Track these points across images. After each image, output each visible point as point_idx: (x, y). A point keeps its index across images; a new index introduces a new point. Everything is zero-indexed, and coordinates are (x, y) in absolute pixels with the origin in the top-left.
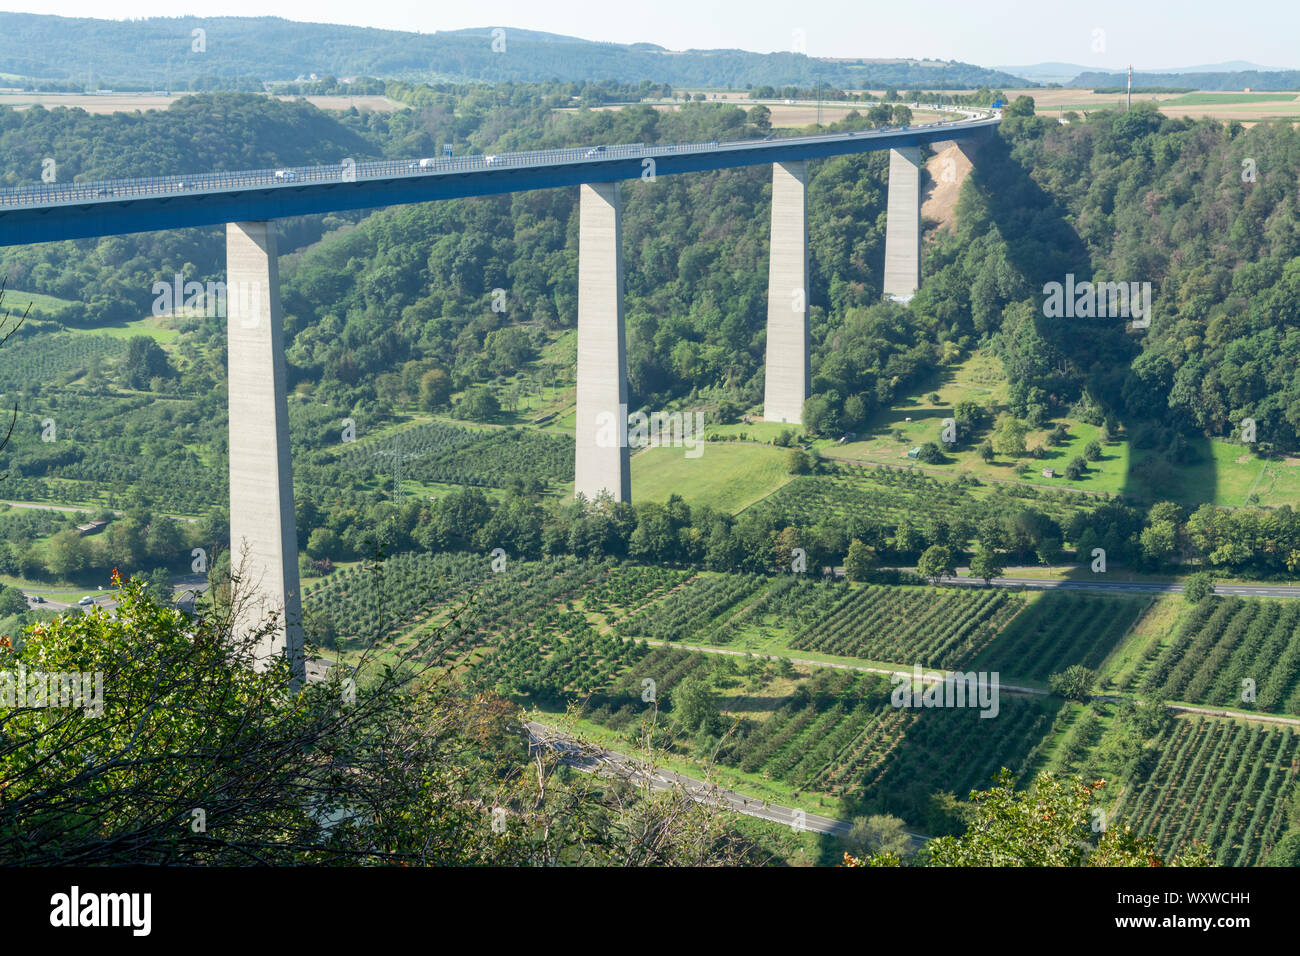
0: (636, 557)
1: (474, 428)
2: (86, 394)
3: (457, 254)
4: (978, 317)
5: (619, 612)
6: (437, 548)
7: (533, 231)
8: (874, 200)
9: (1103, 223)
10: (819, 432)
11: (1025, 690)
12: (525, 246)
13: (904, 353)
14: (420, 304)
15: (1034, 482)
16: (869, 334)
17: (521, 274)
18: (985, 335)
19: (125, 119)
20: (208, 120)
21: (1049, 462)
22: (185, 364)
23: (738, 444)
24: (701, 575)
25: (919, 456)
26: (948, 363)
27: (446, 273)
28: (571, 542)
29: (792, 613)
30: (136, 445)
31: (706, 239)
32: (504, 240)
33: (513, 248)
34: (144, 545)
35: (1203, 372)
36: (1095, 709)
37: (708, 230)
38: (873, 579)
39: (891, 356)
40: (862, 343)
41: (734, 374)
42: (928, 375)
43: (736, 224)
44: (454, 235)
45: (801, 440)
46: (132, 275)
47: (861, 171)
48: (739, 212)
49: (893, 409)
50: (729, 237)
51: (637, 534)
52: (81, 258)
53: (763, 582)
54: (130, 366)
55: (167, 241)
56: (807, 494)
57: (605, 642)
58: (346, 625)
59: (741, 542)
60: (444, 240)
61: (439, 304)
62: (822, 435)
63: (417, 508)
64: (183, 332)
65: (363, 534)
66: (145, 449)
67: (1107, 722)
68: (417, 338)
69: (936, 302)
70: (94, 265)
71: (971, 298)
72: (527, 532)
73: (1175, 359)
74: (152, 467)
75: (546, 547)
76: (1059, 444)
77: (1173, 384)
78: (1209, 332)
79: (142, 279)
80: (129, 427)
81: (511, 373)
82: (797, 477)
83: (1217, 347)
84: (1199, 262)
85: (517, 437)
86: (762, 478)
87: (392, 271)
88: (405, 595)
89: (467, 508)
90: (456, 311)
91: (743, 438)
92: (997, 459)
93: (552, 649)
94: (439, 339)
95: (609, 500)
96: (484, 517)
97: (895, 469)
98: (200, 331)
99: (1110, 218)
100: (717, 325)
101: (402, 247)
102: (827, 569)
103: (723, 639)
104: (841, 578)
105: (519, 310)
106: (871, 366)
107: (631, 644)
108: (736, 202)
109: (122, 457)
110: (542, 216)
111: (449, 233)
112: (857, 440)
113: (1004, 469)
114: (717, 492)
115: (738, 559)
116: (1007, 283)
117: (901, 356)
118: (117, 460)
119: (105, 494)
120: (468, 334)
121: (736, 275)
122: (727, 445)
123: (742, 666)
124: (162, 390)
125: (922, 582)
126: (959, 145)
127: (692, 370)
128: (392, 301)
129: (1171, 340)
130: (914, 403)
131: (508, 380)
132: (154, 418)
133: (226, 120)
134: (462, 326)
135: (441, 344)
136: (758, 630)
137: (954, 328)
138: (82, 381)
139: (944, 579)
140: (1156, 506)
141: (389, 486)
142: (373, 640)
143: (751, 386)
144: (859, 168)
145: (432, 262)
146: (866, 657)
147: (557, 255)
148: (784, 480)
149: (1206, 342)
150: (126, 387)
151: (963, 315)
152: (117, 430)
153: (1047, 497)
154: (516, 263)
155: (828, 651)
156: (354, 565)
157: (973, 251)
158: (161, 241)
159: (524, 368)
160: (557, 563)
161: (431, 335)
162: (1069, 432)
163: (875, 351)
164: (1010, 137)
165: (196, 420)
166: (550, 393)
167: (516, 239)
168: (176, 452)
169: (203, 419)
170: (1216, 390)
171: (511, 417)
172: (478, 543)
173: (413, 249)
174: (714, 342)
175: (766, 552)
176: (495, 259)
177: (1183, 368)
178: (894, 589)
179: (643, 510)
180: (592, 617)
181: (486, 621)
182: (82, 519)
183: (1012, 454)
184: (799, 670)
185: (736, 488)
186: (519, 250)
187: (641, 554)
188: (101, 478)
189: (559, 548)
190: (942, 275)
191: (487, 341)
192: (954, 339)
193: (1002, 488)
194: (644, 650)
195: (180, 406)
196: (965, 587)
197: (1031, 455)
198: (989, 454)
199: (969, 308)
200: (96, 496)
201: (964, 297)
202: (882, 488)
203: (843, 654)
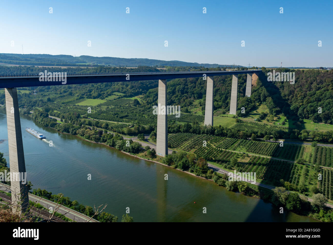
0: (216, 135)
1: (185, 114)
2: (128, 107)
3: (180, 88)
4: (262, 99)
5: (215, 144)
6: (184, 132)
7: (191, 85)
8: (243, 81)
9: (282, 85)
10: (239, 116)
11: (291, 161)
12: (190, 87)
13: (251, 104)
14: (175, 95)
15: (276, 125)
16: (245, 101)
17: (190, 91)
18: (263, 102)
19: (132, 69)
20: (143, 70)
21: (278, 122)
22: (141, 103)
23: (226, 117)
24: (227, 138)
25: (256, 120)
26: (257, 106)
27: (178, 91)
28: (205, 132)
29: (245, 146)
30: (136, 114)
31: (217, 87)
32: (187, 87)
33: (188, 88)
34: (139, 130)
35: (304, 108)
36: (306, 166)
37: (217, 86)
38: (256, 140)
39: (249, 105)
40: (244, 103)
41: (224, 107)
42: (255, 108)
43: (222, 85)
44: (180, 86)
45: (236, 117)
46: (133, 90)
47: (241, 77)
48: (222, 83)
49: (250, 113)
50: (221, 87)
51: (216, 131)
52: (126, 88)
53: (238, 140)
54: (134, 103)
55: (138, 86)
56: (240, 126)
57: (215, 149)
58: (172, 144)
59: (233, 133)
60: (178, 87)
61: (178, 95)
62: (240, 117)
63: (180, 126)
64: (141, 99)
65: (173, 129)
66: (137, 115)
67: (309, 169)
68: (175, 100)
69: (255, 97)
70: (128, 89)
71: (261, 96)
72: (198, 130)
73: (299, 106)
74: (139, 118)
75: (201, 133)
76: (279, 119)
77: (298, 110)
78: (304, 102)
79: (134, 91)
80: (135, 112)
81: (189, 106)
82: (237, 123)
83: (306, 105)
84: (300, 91)
85: (192, 115)
86: (232, 123)
87: (171, 91)
88: (181, 139)
89: (188, 126)
90: (180, 97)
91: (227, 116)
92: (269, 121)
93: (206, 150)
94: (178, 100)
95: (210, 126)
96: (191, 128)
97: (253, 122)
98: (143, 98)
99: (283, 85)
100: (221, 99)
101: (172, 87)
102: (248, 138)
103: (234, 150)
104: (250, 140)
105: (189, 97)
106: (246, 106)
107: (219, 150)
108: (222, 82)
109: (134, 116)
110: (192, 83)
111: (179, 85)
112: (245, 117)
113: (271, 123)
114: (225, 125)
115: (233, 136)
116: (267, 94)
117: (251, 105)
118: (133, 116)
119: (132, 121)
120: (182, 100)
121: (223, 92)
122: (225, 118)
123: (240, 155)
124: (139, 107)
125: (264, 141)
126: (256, 74)
127: (217, 106)
128: (171, 95)
129: (297, 103)
130: (253, 112)
131: (189, 107)
132: (138, 111)
133: (145, 70)
134: (181, 99)
135: (178, 101)
136: (240, 148)
137: (258, 101)
138: (127, 105)
139: (268, 141)
140: (303, 130)
141: (174, 122)
142: (177, 147)
143: (227, 109)
144: (240, 77)
145: (176, 90)
146: (260, 154)
147: (195, 89)
148: (235, 123)
149: (304, 104)
150: (133, 106)
151: (259, 99)
152: (133, 112)
153: (280, 128)
154: (189, 90)
155: (253, 152)
156: (172, 134)
157: (260, 89)
158: (137, 86)
159: (191, 105)
160: (203, 135)
161: (177, 100)
162: (280, 117)
163: (246, 104)
164: (264, 72)
165: (144, 111)
166: (195, 109)
167: (189, 86)
168: (142, 116)
169: (145, 111)
170: (306, 112)
171: (190, 112)
172: (190, 131)
173: (173, 88)
174: (220, 102)
175: (238, 135)
176: (186, 89)
177: (300, 108)
178: (260, 142)
179: (216, 127)
180: (211, 145)
181: (194, 144)
182: (129, 125)
183: (271, 121)
184: (250, 156)
185: (228, 124)
186: (189, 88)
187: (217, 134)
188: (131, 119)
189: (203, 133)
190: (256, 93)
191: (185, 101)
192: (258, 102)
193: (271, 126)
194: (222, 151)
195: (142, 109)
196: (272, 142)
197: (275, 121)
198: (268, 120)
199: (260, 98)
200: (131, 122)
201: (260, 96)
202: (252, 125)
203: (256, 153)
